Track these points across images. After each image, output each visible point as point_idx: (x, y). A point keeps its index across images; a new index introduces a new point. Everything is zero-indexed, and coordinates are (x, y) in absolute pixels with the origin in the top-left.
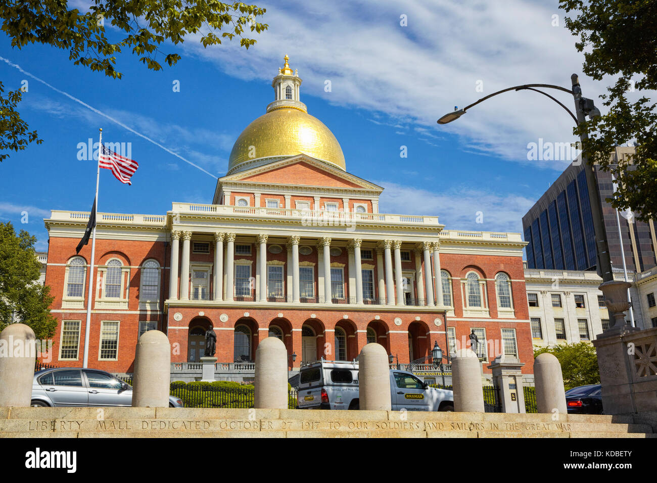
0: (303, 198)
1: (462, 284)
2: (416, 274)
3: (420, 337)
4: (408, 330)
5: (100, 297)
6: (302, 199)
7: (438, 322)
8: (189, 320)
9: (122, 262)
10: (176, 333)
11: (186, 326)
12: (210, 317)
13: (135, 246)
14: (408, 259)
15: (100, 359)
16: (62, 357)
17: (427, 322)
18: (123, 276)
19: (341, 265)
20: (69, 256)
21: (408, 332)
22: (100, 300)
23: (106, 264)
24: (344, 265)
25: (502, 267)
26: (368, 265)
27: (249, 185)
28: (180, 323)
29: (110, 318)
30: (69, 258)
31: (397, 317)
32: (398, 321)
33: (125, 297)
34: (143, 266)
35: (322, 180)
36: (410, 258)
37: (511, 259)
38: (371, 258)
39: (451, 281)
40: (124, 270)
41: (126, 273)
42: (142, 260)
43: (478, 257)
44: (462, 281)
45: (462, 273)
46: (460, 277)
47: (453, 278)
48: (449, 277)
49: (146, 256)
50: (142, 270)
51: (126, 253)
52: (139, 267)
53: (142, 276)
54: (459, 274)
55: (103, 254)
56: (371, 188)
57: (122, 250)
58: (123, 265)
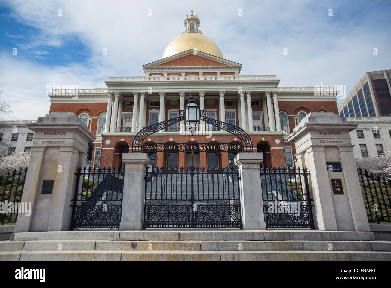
0: (192, 74)
1: (295, 119)
2: (263, 113)
3: (267, 153)
4: (257, 147)
7: (277, 141)
8: (114, 143)
10: (106, 152)
11: (112, 148)
12: (127, 142)
13: (94, 105)
14: (258, 105)
18: (88, 122)
19: (214, 110)
21: (256, 148)
23: (80, 116)
24: (216, 110)
25: (323, 108)
26: (232, 109)
27: (160, 68)
28: (109, 146)
34: (99, 116)
35: (204, 63)
36: (259, 104)
37: (328, 103)
38: (234, 105)
39: (287, 118)
40: (89, 119)
41: (90, 121)
42: (98, 113)
43: (306, 102)
44: (295, 118)
45: (295, 113)
46: (294, 115)
47: (289, 116)
48: (287, 115)
49: (101, 111)
50: (99, 119)
51: (90, 110)
52: (97, 117)
53: (98, 122)
54: (293, 113)
55: (78, 110)
56: (234, 65)
57: (88, 108)
58: (88, 116)
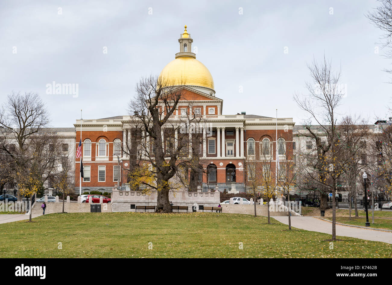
2: (235, 141)
5: (97, 156)
6: (184, 108)
7: (240, 164)
9: (105, 140)
13: (110, 133)
15: (98, 181)
16: (84, 181)
17: (235, 164)
18: (106, 147)
20: (84, 139)
21: (225, 169)
22: (97, 157)
23: (99, 142)
25: (281, 135)
26: (213, 138)
29: (102, 164)
30: (84, 140)
31: (221, 162)
32: (221, 164)
33: (107, 156)
34: (114, 142)
35: (193, 98)
36: (233, 134)
39: (255, 143)
40: (106, 144)
41: (107, 145)
42: (113, 139)
43: (269, 131)
44: (260, 143)
45: (261, 139)
46: (259, 141)
47: (256, 142)
48: (254, 141)
49: (115, 138)
50: (114, 144)
51: (107, 137)
52: (113, 142)
53: (114, 146)
54: (259, 140)
55: (97, 137)
56: (217, 100)
57: (105, 135)
58: (106, 142)
